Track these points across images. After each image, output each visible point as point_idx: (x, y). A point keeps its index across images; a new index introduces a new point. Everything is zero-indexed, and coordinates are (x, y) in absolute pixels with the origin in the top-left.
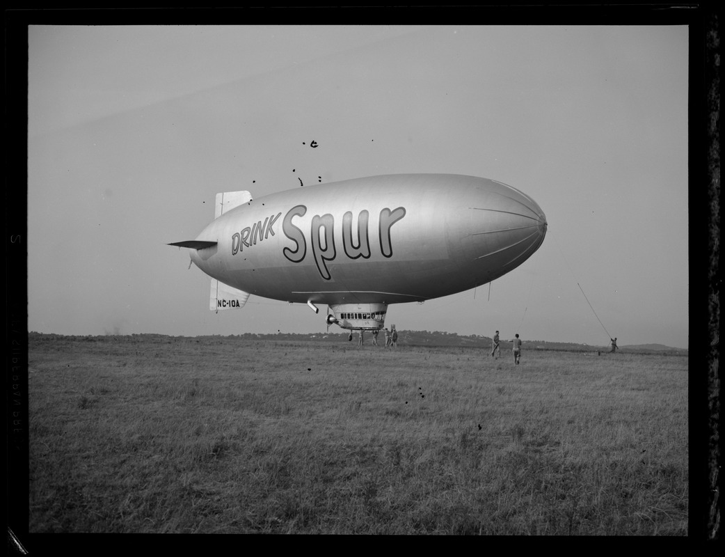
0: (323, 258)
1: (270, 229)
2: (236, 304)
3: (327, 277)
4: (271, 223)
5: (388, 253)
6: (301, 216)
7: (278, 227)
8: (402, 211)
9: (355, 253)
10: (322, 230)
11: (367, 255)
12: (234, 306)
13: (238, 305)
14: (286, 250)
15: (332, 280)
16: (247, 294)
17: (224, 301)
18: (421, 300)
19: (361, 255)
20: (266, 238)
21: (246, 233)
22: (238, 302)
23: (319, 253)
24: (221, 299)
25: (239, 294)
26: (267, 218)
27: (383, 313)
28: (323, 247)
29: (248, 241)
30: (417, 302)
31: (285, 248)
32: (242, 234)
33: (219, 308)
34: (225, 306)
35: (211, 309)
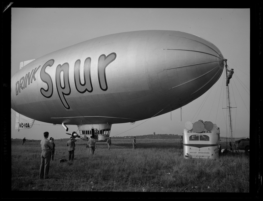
0: (63, 94)
1: (34, 77)
2: (28, 126)
3: (68, 107)
4: (35, 73)
5: (104, 88)
6: (50, 66)
7: (38, 75)
8: (113, 55)
9: (82, 89)
10: (62, 73)
11: (90, 90)
12: (27, 127)
13: (29, 126)
14: (42, 90)
15: (71, 109)
16: (33, 120)
17: (22, 124)
18: (133, 121)
19: (86, 90)
20: (31, 83)
21: (22, 80)
22: (29, 125)
23: (61, 90)
24: (20, 123)
25: (29, 120)
26: (33, 70)
27: (109, 130)
28: (63, 86)
29: (23, 86)
30: (130, 123)
31: (42, 89)
32: (20, 81)
33: (20, 128)
34: (22, 127)
35: (16, 129)
